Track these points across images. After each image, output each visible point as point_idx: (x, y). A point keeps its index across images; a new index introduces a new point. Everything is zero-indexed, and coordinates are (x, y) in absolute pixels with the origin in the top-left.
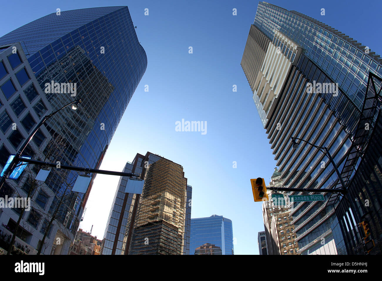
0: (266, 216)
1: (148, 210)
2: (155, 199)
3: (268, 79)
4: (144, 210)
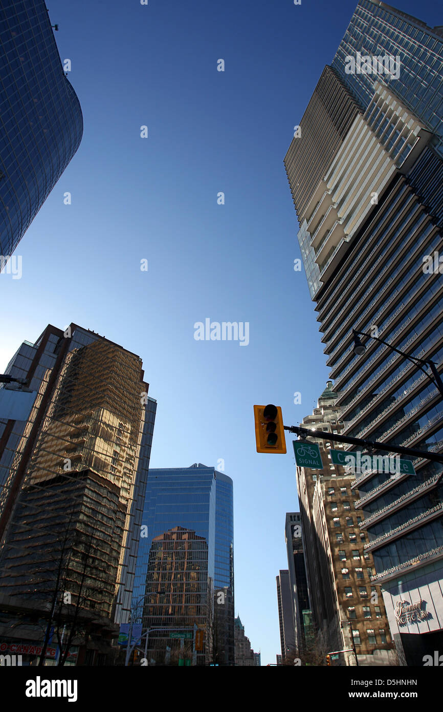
1: (58, 447)
2: (78, 422)
3: (336, 199)
4: (51, 447)
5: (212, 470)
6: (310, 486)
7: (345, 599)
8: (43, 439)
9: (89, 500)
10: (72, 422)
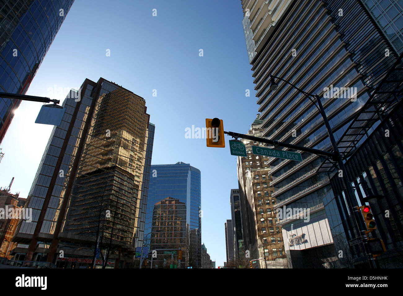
0: (241, 170)
1: (97, 153)
4: (92, 153)
5: (188, 166)
6: (244, 174)
7: (262, 234)
8: (87, 148)
9: (117, 183)
10: (105, 138)
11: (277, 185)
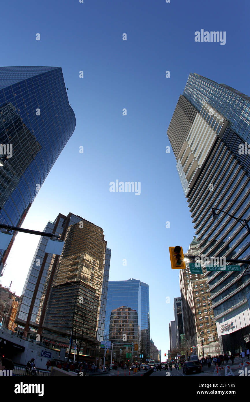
0: (183, 282)
1: (66, 270)
2: (74, 259)
3: (193, 149)
4: (63, 270)
5: (139, 281)
6: (186, 285)
7: (199, 328)
8: (59, 266)
9: (81, 294)
10: (72, 259)
11: (213, 291)
